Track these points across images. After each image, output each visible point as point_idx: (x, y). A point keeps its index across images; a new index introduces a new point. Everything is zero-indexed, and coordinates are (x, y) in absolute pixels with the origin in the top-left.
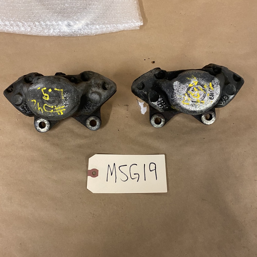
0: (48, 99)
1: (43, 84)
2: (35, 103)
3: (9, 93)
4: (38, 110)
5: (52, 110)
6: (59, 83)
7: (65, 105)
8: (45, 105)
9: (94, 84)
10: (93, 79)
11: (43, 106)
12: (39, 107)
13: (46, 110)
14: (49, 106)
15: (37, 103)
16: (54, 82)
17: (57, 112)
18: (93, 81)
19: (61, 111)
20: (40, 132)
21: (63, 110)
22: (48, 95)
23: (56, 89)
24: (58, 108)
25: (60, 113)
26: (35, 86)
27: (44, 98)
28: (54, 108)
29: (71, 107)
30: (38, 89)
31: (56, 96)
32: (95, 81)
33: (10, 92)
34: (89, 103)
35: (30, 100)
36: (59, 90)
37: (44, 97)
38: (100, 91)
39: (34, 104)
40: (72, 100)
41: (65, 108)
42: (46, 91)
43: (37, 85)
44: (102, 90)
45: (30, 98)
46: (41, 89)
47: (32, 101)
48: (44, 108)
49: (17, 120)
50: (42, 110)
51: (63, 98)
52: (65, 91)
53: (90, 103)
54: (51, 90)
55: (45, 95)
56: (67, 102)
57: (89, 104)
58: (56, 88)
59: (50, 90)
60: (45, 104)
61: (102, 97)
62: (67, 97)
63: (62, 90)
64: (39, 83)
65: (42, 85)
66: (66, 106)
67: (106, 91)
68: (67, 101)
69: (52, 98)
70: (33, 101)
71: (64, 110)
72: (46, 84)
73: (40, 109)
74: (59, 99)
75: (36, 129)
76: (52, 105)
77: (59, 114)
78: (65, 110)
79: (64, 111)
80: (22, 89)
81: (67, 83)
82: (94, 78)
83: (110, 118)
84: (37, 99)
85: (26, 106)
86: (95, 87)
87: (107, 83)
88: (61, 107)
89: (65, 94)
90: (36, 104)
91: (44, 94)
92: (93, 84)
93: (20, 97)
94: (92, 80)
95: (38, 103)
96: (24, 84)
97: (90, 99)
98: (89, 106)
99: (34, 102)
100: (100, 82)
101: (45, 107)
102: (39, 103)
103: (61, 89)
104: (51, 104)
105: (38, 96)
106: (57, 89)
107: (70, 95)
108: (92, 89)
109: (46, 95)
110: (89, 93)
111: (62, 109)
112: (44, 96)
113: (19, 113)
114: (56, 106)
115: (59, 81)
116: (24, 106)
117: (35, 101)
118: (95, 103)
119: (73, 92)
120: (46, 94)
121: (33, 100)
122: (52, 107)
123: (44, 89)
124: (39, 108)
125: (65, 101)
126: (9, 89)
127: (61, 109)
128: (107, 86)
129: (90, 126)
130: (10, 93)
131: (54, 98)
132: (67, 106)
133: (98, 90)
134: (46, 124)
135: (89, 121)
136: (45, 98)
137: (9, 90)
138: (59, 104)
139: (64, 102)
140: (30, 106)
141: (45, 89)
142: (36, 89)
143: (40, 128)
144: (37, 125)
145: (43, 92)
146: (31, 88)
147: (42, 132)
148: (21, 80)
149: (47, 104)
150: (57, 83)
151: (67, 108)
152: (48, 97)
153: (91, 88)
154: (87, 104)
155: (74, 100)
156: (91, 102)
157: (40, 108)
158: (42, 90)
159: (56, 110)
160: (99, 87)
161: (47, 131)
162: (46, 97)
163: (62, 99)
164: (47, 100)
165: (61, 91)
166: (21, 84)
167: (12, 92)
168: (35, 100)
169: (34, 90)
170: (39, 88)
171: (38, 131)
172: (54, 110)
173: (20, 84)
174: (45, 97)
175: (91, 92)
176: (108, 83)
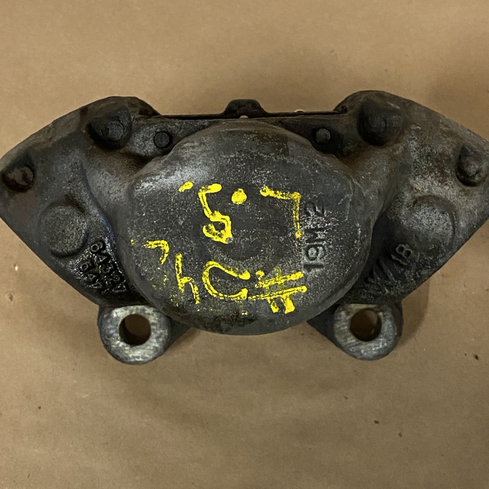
0: (227, 235)
1: (207, 168)
2: (166, 255)
3: (18, 196)
4: (177, 290)
5: (244, 292)
6: (285, 161)
7: (308, 267)
8: (213, 264)
9: (421, 157)
10: (413, 133)
11: (202, 269)
12: (182, 276)
13: (212, 291)
14: (231, 273)
15: (172, 256)
16: (259, 157)
17: (268, 299)
18: (413, 145)
19: (285, 296)
20: (123, 360)
21: (294, 291)
22: (228, 218)
23: (267, 192)
24: (273, 283)
25: (282, 307)
26: (168, 175)
27: (207, 235)
28: (254, 279)
29: (334, 276)
30: (182, 189)
31: (266, 225)
32: (423, 146)
33: (22, 189)
34: (402, 249)
35: (141, 241)
36: (280, 197)
37: (208, 230)
38: (450, 191)
39: (158, 263)
40: (342, 243)
41: (303, 281)
42: (219, 202)
43: (178, 173)
44: (457, 189)
45: (139, 233)
46: (195, 190)
47: (152, 245)
48: (206, 280)
49: (7, 297)
50: (195, 290)
51: (298, 236)
52: (310, 202)
53: (408, 253)
54: (245, 197)
55: (213, 219)
56: (318, 250)
57: (401, 257)
58: (270, 187)
59: (239, 197)
60: (211, 263)
61: (462, 224)
62: (321, 230)
63: (296, 196)
64: (188, 160)
65: (202, 173)
66: (313, 271)
67: (476, 192)
68: (315, 247)
69: (247, 235)
70: (154, 247)
71: (299, 288)
72: (222, 167)
73: (187, 284)
74: (282, 239)
75: (107, 347)
76: (246, 266)
77: (275, 310)
78: (305, 289)
79: (299, 293)
80: (85, 181)
81: (323, 163)
82: (417, 131)
83: (430, 296)
84: (175, 239)
85: (105, 262)
86: (425, 173)
87: (472, 149)
88: (289, 278)
89: (308, 214)
90: (167, 260)
91: (208, 212)
92: (415, 156)
93: (77, 219)
94: (410, 139)
95: (179, 257)
96: (89, 155)
97: (405, 230)
98: (402, 266)
99: (159, 251)
100: (445, 147)
101: (210, 276)
102: (184, 258)
103: (292, 192)
104: (243, 260)
105: (181, 223)
106: (275, 190)
107: (335, 222)
108: (411, 181)
109: (218, 217)
110: (402, 202)
111: (292, 287)
112: (208, 221)
113: (16, 268)
114: (261, 273)
115: (286, 153)
116: (92, 261)
117: (165, 245)
118: (429, 253)
119: (348, 206)
120: (217, 214)
121: (153, 239)
122: (246, 276)
123: (209, 192)
124: (182, 281)
125: (309, 247)
126: (11, 176)
127: (289, 285)
128: (472, 169)
129: (352, 340)
130: (23, 195)
131: (254, 235)
132: (318, 270)
133: (438, 190)
134: (154, 324)
135: (348, 313)
136: (214, 231)
137: (14, 180)
138: (276, 264)
139: (303, 252)
140: (138, 270)
141: (216, 188)
142: (173, 190)
143: (122, 344)
144: (112, 332)
145: (205, 205)
146: (146, 185)
147: (131, 363)
148: (70, 135)
149: (222, 262)
150: (274, 163)
151: (314, 279)
152: (228, 228)
153: (407, 181)
154: (394, 257)
155: (351, 245)
156: (411, 247)
157: (185, 280)
158: (202, 194)
159: (261, 291)
160: (443, 173)
161: (155, 358)
162: (220, 226)
163: (293, 236)
164: (223, 241)
165: (291, 202)
166: (76, 156)
167: (30, 192)
168: (163, 242)
169: (164, 194)
170: (189, 186)
171: (116, 357)
172: (253, 288)
173: (67, 154)
174: (212, 227)
175: (408, 196)
176: (475, 152)
